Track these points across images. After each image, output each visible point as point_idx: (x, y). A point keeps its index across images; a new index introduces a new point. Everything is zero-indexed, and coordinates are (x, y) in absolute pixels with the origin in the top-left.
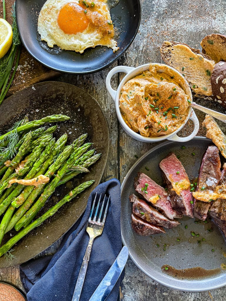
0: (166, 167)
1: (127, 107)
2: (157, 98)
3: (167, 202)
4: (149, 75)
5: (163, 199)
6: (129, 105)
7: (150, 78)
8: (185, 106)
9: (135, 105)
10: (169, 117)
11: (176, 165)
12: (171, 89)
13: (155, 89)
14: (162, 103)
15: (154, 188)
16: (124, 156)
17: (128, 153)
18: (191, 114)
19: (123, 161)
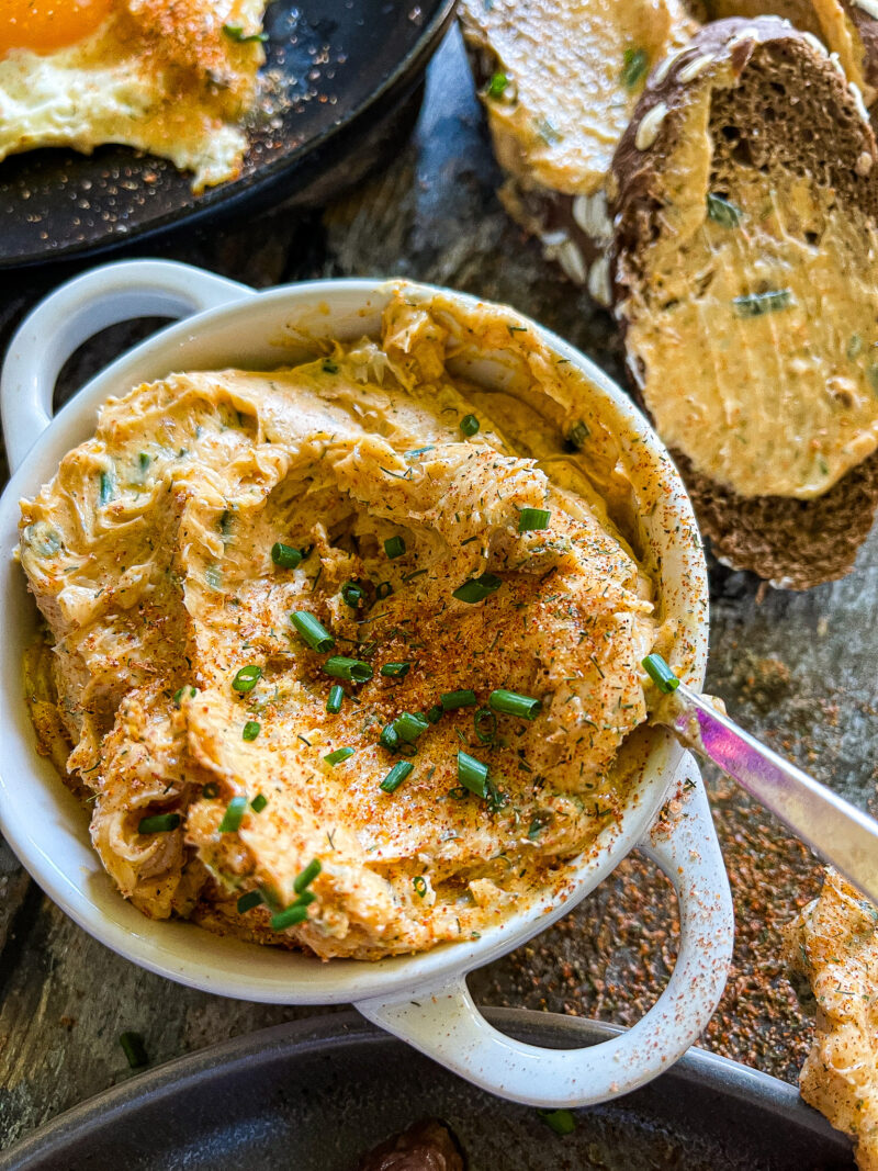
1: (51, 574)
2: (389, 573)
4: (372, 379)
6: (74, 560)
7: (369, 401)
8: (607, 713)
9: (136, 573)
10: (430, 773)
12: (493, 505)
13: (374, 492)
14: (408, 631)
16: (43, 1008)
17: (80, 995)
18: (665, 809)
19: (17, 1056)
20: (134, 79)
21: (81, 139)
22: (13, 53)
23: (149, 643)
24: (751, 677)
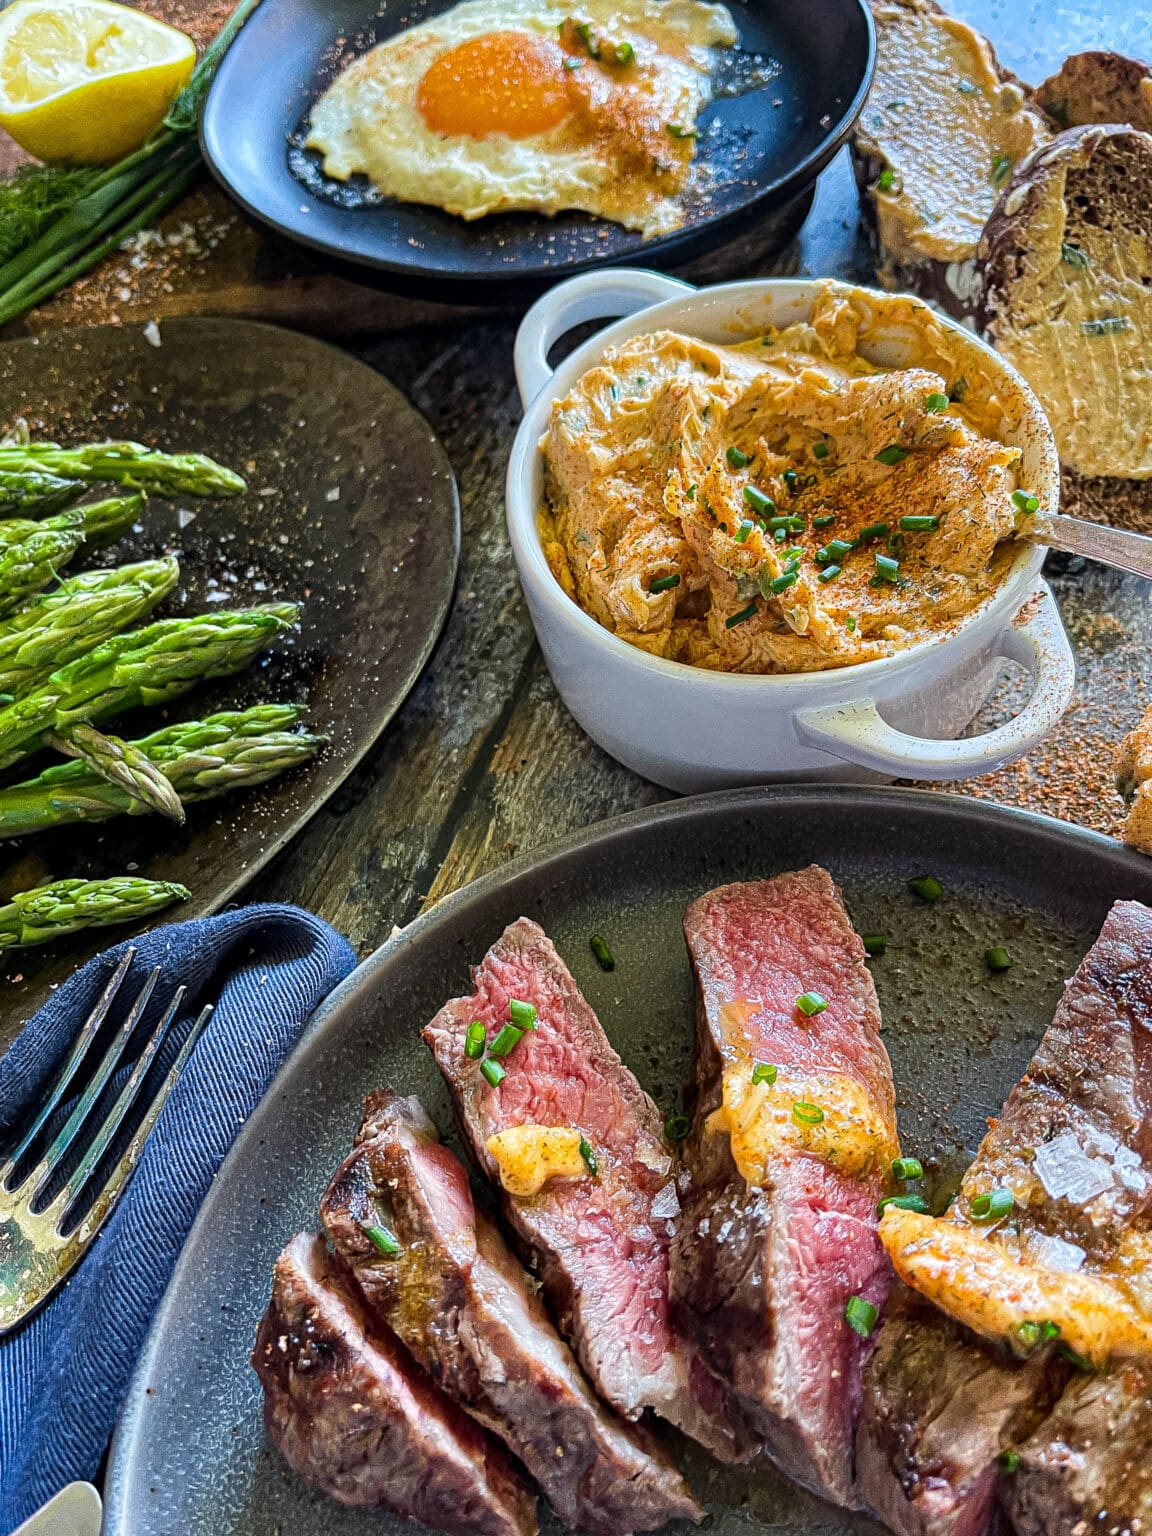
0: (730, 938)
1: (581, 440)
3: (642, 1233)
4: (803, 347)
5: (614, 1191)
6: (598, 433)
8: (989, 521)
10: (853, 575)
11: (818, 950)
13: (808, 409)
15: (579, 1076)
16: (489, 837)
17: (521, 830)
18: (1025, 607)
19: (467, 871)
20: (592, 162)
21: (550, 203)
22: (491, 136)
23: (648, 490)
24: (1090, 629)
